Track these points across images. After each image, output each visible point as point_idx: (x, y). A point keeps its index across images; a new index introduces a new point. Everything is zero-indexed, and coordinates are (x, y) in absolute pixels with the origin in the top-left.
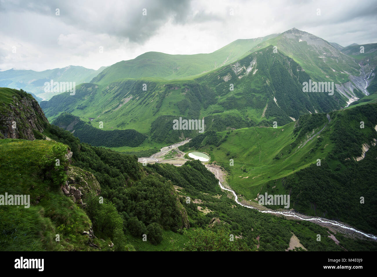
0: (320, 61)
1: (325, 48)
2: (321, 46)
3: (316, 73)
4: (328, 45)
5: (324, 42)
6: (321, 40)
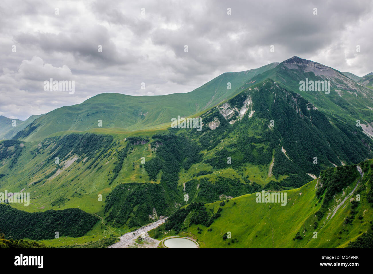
0: (335, 95)
1: (338, 79)
2: (332, 77)
3: (333, 111)
4: (341, 75)
5: (335, 72)
6: (331, 69)
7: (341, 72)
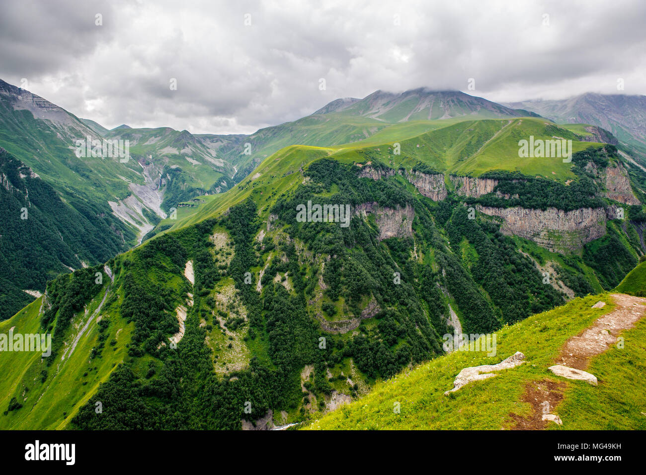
0: (70, 155)
3: (66, 180)
4: (78, 122)
5: (68, 116)
6: (62, 111)
7: (79, 117)
